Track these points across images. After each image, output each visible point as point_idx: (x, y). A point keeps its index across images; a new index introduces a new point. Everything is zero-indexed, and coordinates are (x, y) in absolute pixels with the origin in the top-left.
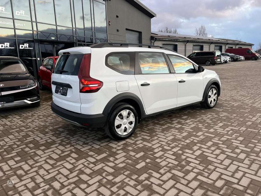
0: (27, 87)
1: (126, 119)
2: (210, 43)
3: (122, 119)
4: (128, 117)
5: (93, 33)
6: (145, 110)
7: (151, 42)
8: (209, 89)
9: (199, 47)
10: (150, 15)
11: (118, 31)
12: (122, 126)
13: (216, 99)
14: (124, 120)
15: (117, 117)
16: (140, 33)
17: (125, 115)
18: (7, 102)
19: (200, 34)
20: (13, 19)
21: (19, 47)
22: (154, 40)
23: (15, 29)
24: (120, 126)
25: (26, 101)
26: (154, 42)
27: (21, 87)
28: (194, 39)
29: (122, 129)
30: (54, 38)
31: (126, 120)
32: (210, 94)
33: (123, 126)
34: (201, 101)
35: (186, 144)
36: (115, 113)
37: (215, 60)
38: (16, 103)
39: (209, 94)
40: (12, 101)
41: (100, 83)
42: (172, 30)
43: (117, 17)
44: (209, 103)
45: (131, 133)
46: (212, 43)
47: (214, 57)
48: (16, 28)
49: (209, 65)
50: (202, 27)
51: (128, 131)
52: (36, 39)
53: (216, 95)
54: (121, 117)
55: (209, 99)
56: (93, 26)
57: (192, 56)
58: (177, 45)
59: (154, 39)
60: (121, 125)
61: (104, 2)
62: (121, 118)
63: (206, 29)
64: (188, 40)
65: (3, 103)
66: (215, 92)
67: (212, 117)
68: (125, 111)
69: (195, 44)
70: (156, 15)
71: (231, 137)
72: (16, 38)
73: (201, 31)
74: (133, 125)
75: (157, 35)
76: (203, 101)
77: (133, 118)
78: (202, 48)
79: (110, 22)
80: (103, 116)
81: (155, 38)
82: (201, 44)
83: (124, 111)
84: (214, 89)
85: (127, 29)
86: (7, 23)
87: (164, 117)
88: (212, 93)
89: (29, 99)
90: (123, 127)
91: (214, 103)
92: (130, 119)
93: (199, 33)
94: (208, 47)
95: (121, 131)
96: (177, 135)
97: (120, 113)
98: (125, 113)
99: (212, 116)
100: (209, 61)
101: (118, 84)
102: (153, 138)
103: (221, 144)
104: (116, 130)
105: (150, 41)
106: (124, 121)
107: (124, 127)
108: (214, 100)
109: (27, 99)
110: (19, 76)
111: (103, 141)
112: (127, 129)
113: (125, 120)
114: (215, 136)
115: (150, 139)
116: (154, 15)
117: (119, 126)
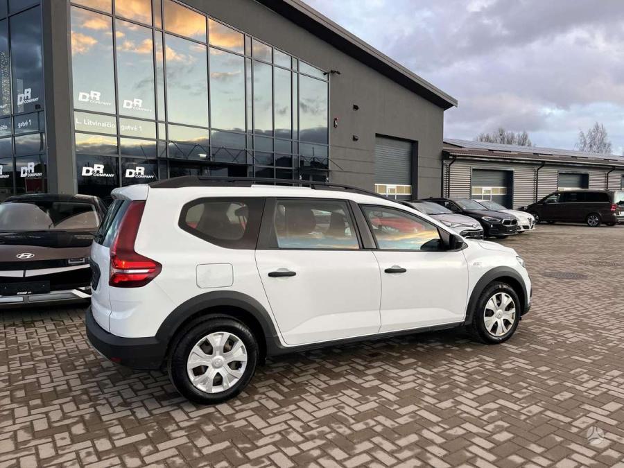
0: (84, 261)
1: (221, 354)
2: (608, 169)
3: (210, 352)
4: (226, 350)
5: (295, 145)
6: (279, 335)
7: (443, 165)
8: (488, 294)
9: (575, 179)
10: (442, 103)
11: (357, 140)
12: (208, 370)
13: (512, 321)
14: (215, 355)
15: (196, 348)
16: (414, 144)
17: (218, 344)
18: (34, 293)
19: (591, 146)
20: (117, 116)
21: (124, 173)
22: (448, 159)
23: (118, 136)
24: (203, 370)
25: (75, 292)
26: (450, 165)
27: (69, 262)
28: (561, 157)
29: (207, 378)
30: (204, 156)
31: (221, 357)
32: (491, 304)
33: (213, 370)
34: (460, 323)
35: (349, 435)
36: (189, 337)
37: (613, 212)
38: (56, 295)
39: (487, 307)
40: (46, 292)
41: (156, 267)
42: (516, 134)
43: (356, 108)
44: (489, 329)
45: (234, 390)
46: (613, 169)
47: (610, 206)
48: (121, 133)
49: (596, 226)
50: (597, 127)
51: (225, 384)
52: (163, 158)
53: (513, 310)
54: (208, 348)
55: (486, 319)
56: (295, 128)
57: (550, 201)
58: (511, 172)
59: (451, 157)
60: (206, 367)
61: (325, 78)
62: (207, 351)
63: (606, 132)
64: (544, 162)
65: (26, 293)
66: (506, 300)
67: (478, 368)
68: (220, 334)
69: (564, 170)
70: (456, 102)
71: (482, 428)
72: (120, 156)
73: (593, 138)
74: (242, 370)
75: (460, 149)
76: (470, 322)
77: (244, 352)
78: (584, 180)
79: (336, 119)
80: (155, 342)
81: (451, 155)
82: (583, 171)
83: (215, 335)
84: (503, 294)
85: (378, 135)
86: (104, 125)
87: (356, 357)
88: (499, 305)
89: (83, 288)
90: (211, 373)
91: (506, 331)
92: (232, 355)
93: (588, 142)
94: (603, 178)
95: (204, 382)
96: (347, 408)
97: (203, 339)
98: (218, 339)
99: (479, 366)
100: (598, 216)
101: (202, 270)
102: (284, 409)
103: (436, 444)
104: (192, 377)
105: (440, 162)
106: (215, 358)
107: (215, 374)
108: (507, 323)
109: (81, 288)
110: (79, 237)
111: (164, 403)
112: (222, 378)
113: (218, 357)
114: (440, 422)
115: (276, 409)
116: (452, 103)
117: (199, 371)
